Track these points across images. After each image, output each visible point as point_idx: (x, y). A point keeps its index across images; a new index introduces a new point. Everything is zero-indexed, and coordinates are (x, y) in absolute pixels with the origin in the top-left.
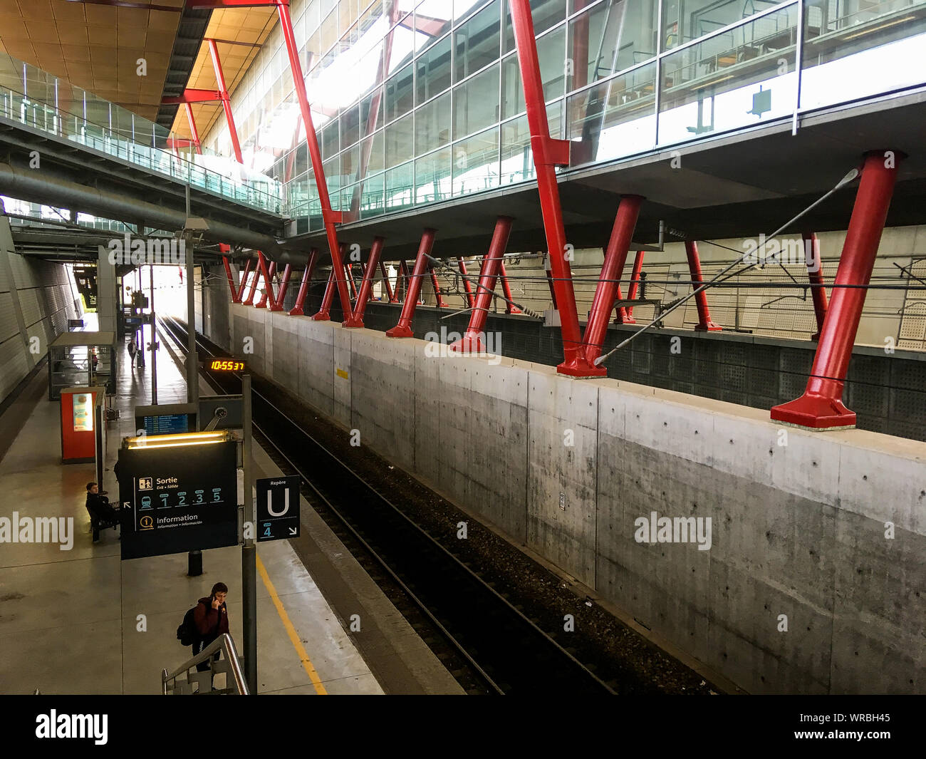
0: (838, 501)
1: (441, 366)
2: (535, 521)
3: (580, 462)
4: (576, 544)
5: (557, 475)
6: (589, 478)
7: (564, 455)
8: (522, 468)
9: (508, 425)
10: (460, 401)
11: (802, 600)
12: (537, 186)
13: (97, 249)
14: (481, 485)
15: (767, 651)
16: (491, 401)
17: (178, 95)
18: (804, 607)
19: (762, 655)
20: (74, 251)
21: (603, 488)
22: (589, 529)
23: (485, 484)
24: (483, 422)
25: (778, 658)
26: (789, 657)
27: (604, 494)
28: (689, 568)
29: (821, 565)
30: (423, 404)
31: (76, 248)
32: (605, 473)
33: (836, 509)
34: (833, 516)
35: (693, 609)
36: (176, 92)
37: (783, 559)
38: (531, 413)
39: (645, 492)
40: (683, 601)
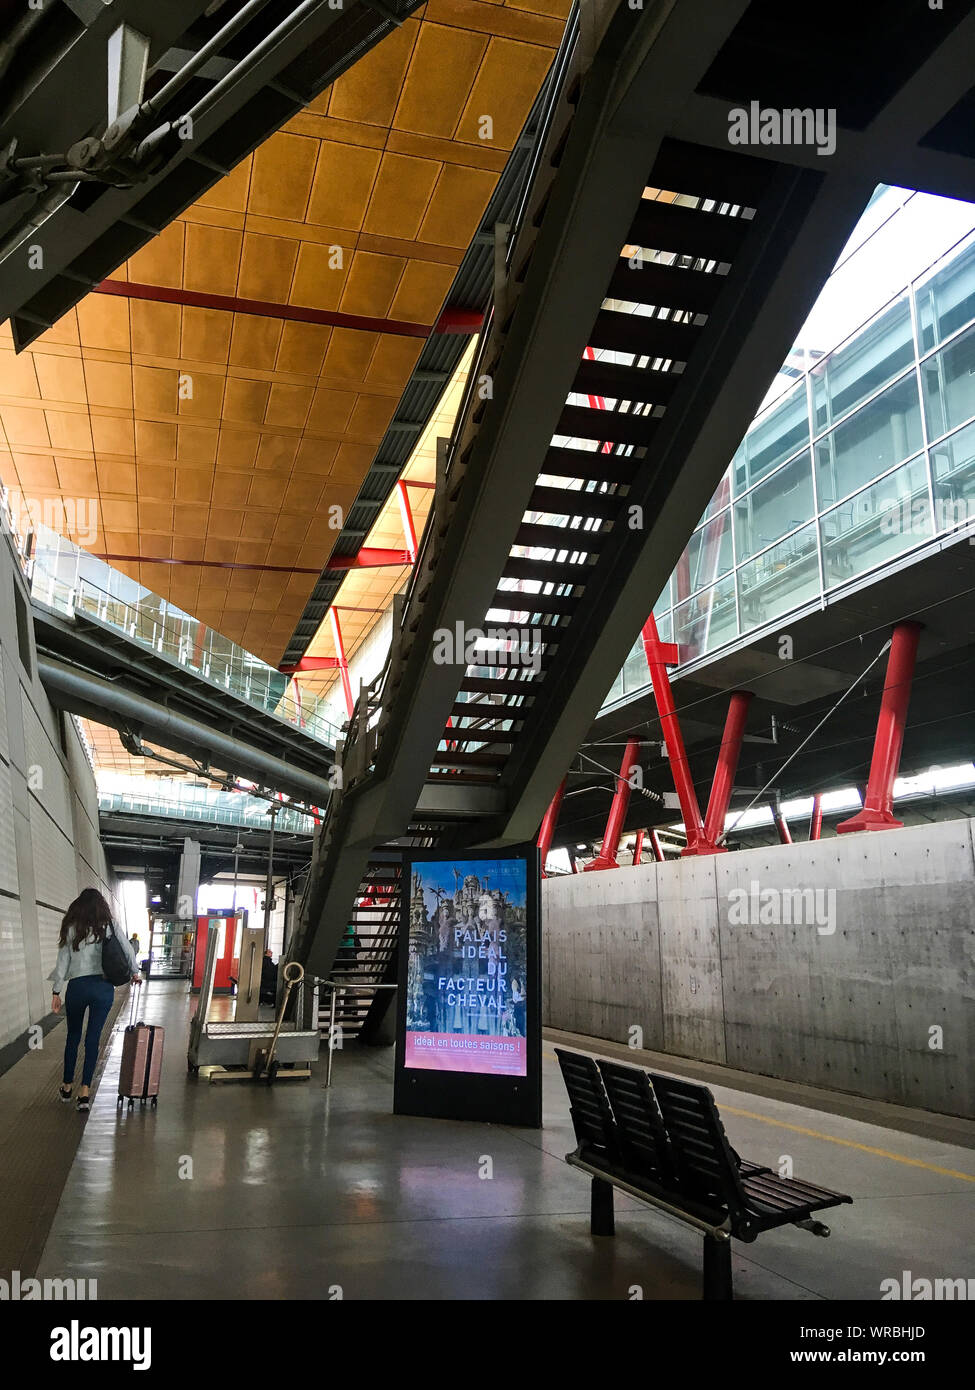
0: (883, 882)
1: (575, 891)
2: (670, 1018)
3: (705, 936)
4: (707, 1023)
5: (687, 958)
6: (714, 949)
7: (692, 935)
8: (655, 968)
9: (639, 928)
10: (595, 922)
11: (871, 979)
12: (652, 690)
13: (183, 841)
14: (619, 1006)
15: (856, 1041)
16: (623, 908)
17: (295, 663)
18: (874, 985)
19: (852, 1046)
20: (158, 844)
21: (725, 953)
22: (717, 1000)
23: (622, 1003)
24: (619, 935)
25: (863, 1043)
26: (870, 1038)
27: (727, 959)
28: (796, 994)
29: (880, 942)
30: (557, 941)
31: (161, 841)
32: (726, 937)
33: (882, 889)
34: (881, 896)
35: (803, 1034)
36: (294, 660)
37: (857, 950)
38: (661, 905)
39: (757, 940)
40: (793, 1032)
